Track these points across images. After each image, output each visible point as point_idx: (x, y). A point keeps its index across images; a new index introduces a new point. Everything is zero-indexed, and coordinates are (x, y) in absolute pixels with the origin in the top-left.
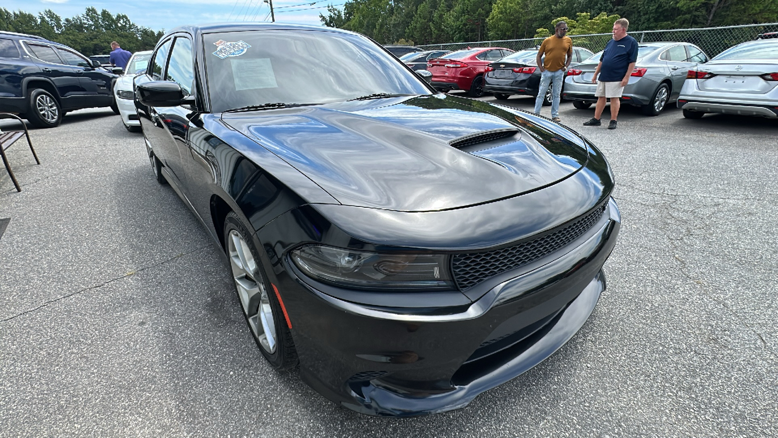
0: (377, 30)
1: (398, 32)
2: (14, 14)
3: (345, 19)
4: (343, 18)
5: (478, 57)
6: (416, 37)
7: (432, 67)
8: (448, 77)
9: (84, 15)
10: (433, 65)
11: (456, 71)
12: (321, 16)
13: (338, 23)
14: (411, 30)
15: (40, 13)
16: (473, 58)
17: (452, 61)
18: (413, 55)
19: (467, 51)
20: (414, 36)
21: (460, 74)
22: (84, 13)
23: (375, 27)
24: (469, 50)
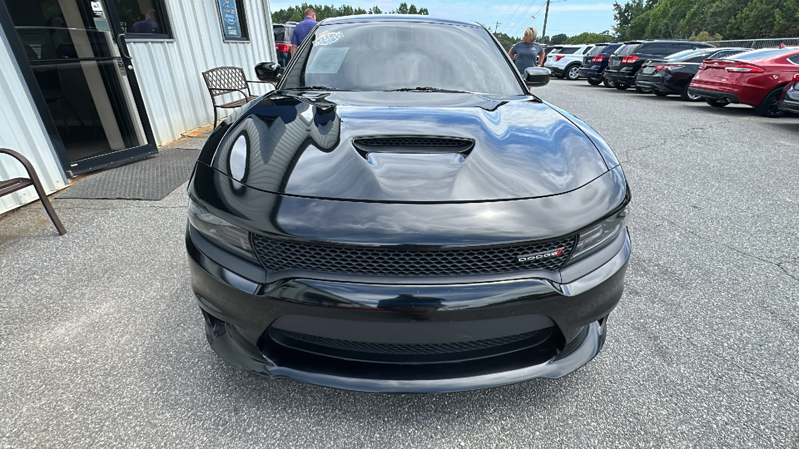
0: (685, 20)
1: (717, 22)
2: (355, 10)
3: (646, 7)
4: (644, 6)
5: (790, 59)
6: (744, 30)
7: (706, 69)
8: (726, 85)
9: (397, 10)
10: (708, 67)
11: (741, 77)
12: (616, 5)
13: (634, 12)
14: (738, 20)
15: (370, 9)
16: (783, 60)
17: (738, 64)
18: (691, 53)
19: (778, 49)
20: (741, 28)
21: (748, 82)
22: (398, 8)
23: (684, 16)
24: (780, 48)
